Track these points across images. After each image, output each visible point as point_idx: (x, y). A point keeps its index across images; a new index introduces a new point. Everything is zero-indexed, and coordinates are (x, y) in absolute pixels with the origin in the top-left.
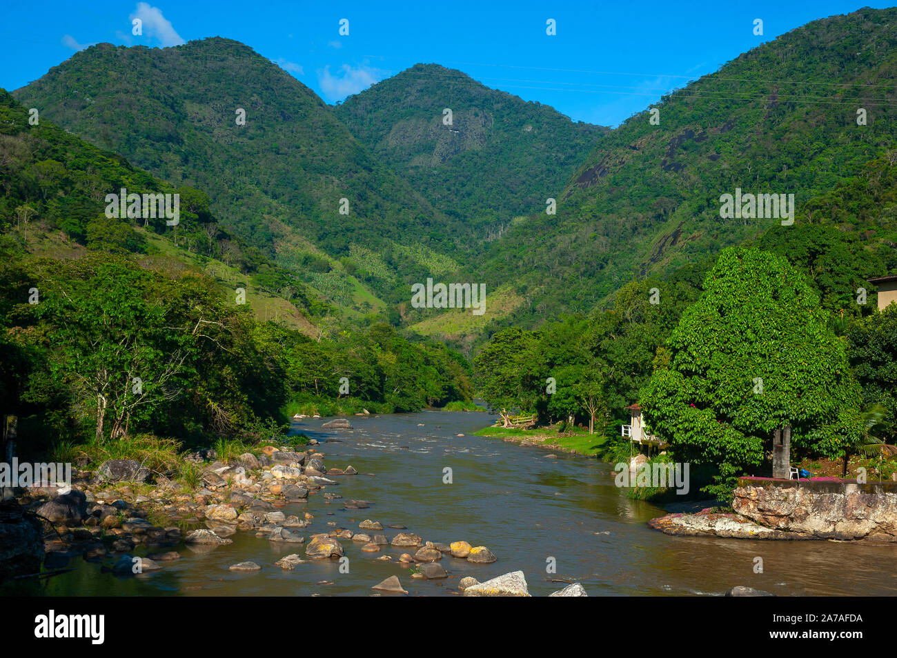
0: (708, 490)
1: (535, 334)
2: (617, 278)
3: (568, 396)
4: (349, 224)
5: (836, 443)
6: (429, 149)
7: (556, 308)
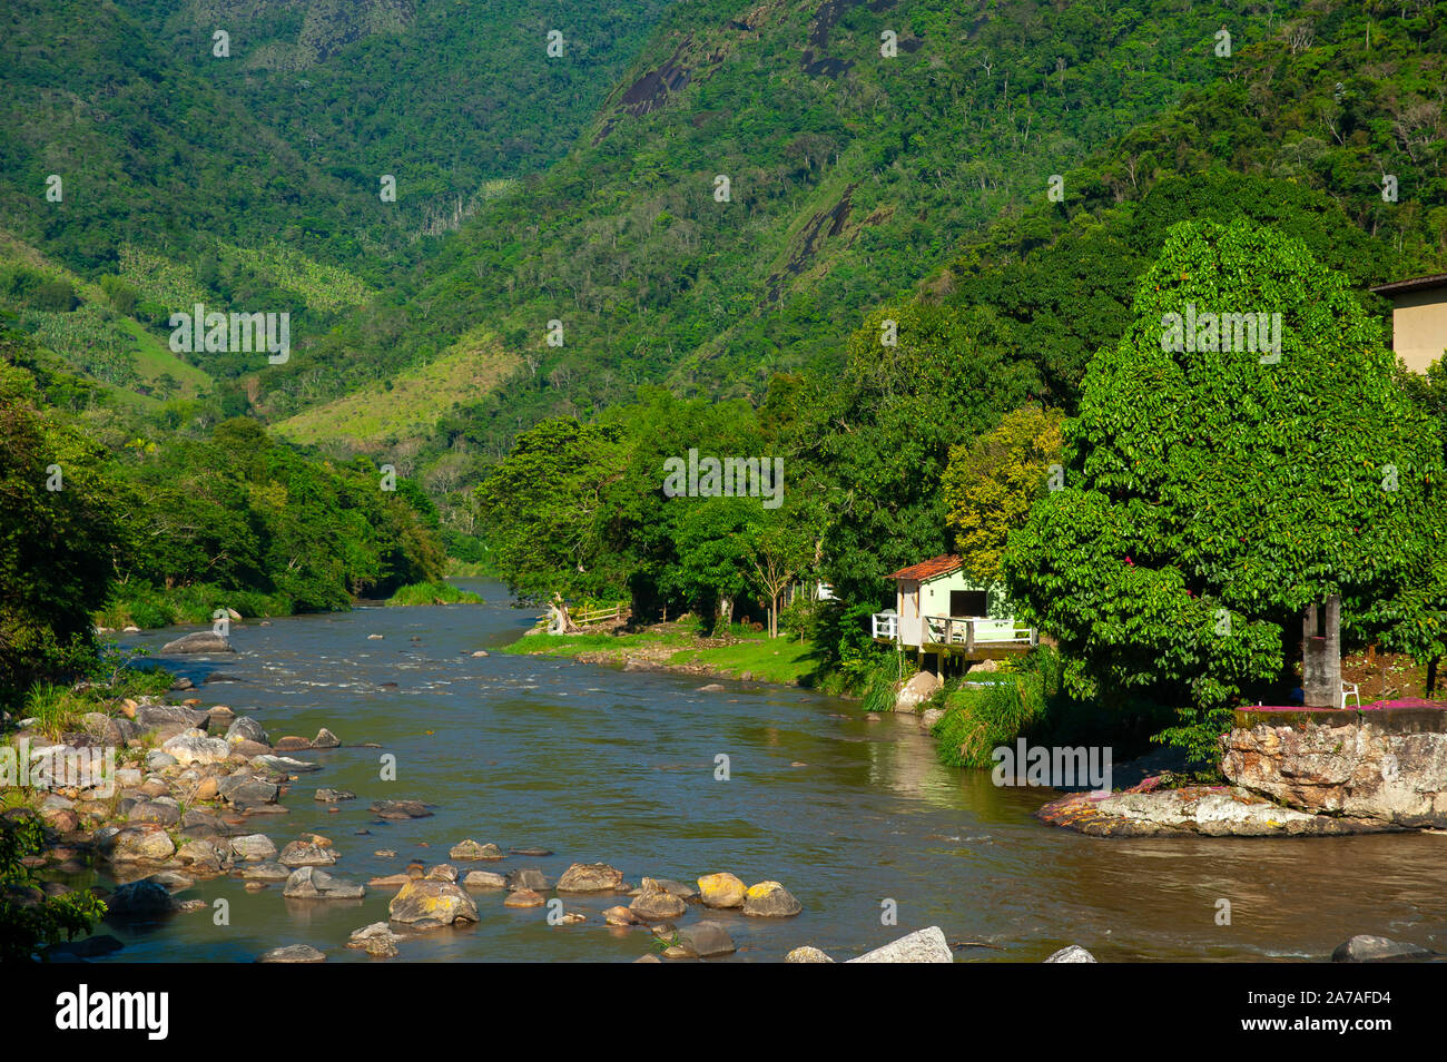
0: (1169, 739)
1: (606, 432)
2: (719, 309)
3: (719, 558)
4: (114, 199)
5: (1429, 627)
6: (287, 30)
7: (592, 375)
